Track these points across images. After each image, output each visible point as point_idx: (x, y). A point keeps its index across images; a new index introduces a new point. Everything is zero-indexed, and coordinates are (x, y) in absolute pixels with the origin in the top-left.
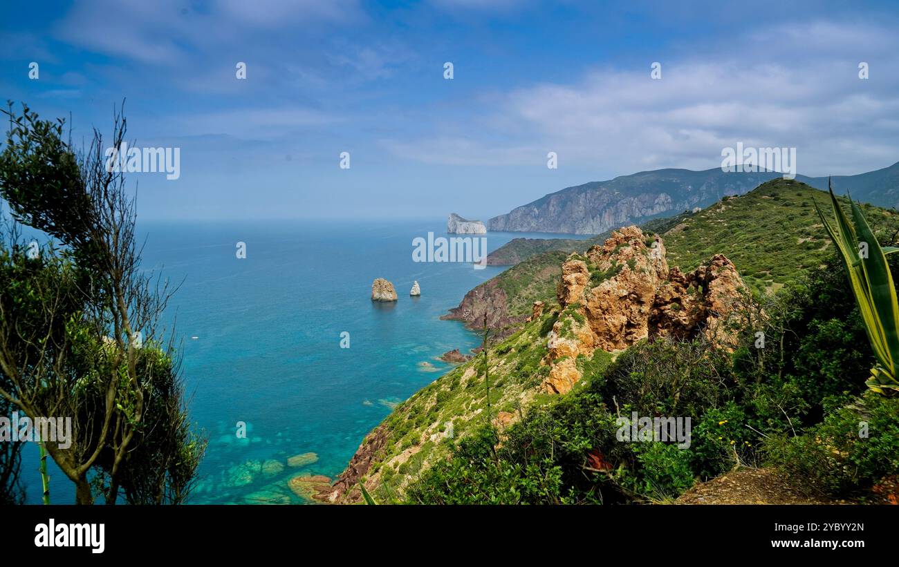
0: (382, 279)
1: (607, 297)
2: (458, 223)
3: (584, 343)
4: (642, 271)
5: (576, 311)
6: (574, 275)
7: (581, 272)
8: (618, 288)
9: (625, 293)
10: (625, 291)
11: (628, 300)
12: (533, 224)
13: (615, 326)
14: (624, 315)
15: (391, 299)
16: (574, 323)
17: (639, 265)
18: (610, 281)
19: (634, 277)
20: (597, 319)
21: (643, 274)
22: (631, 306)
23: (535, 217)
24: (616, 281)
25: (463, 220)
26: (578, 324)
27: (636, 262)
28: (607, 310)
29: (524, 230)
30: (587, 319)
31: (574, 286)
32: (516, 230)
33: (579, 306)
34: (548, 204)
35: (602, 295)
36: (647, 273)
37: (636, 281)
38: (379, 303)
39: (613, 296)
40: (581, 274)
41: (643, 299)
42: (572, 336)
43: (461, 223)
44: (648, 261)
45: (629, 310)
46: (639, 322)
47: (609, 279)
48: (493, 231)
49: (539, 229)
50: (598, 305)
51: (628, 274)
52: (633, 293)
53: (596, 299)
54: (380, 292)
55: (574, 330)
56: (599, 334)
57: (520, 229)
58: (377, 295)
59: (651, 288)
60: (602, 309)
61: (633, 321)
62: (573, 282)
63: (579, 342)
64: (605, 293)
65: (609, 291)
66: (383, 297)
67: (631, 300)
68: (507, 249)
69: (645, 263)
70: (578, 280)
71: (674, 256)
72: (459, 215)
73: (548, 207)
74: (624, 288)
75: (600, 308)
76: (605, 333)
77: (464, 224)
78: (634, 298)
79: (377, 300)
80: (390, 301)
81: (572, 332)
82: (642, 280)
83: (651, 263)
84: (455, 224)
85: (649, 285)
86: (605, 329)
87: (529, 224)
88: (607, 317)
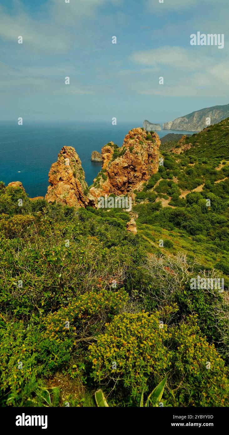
0: (96, 151)
1: (117, 166)
2: (148, 125)
3: (104, 190)
4: (137, 153)
5: (104, 173)
6: (106, 154)
7: (109, 152)
8: (123, 162)
9: (126, 165)
10: (126, 164)
11: (129, 169)
12: (185, 127)
13: (120, 183)
14: (126, 177)
15: (100, 161)
16: (102, 180)
17: (135, 150)
18: (120, 158)
19: (131, 156)
20: (113, 178)
21: (137, 155)
22: (131, 172)
23: (186, 123)
24: (123, 158)
25: (150, 124)
26: (103, 180)
27: (134, 148)
28: (117, 174)
29: (180, 129)
30: (108, 177)
31: (106, 160)
32: (176, 129)
33: (106, 171)
34: (193, 117)
35: (115, 166)
36: (139, 155)
37: (133, 159)
38: (94, 162)
39: (120, 166)
40: (109, 154)
41: (136, 169)
42: (99, 187)
43: (149, 125)
44: (142, 147)
45: (130, 174)
46: (134, 181)
47: (119, 157)
48: (165, 129)
49: (187, 129)
50: (112, 171)
51: (128, 155)
52: (131, 165)
53: (112, 168)
54: (95, 158)
55: (100, 183)
56: (114, 186)
57: (178, 129)
58: (93, 159)
59: (140, 163)
60: (114, 173)
61: (130, 180)
62: (106, 157)
63: (102, 190)
64: (116, 165)
65: (118, 164)
66: (96, 160)
67: (130, 169)
68: (164, 139)
69: (139, 149)
70: (108, 156)
71: (198, 145)
72: (149, 121)
73: (193, 118)
74: (126, 162)
75: (114, 172)
76: (116, 186)
77: (151, 126)
78: (132, 168)
79: (93, 161)
80: (99, 162)
81: (99, 184)
82: (136, 158)
83: (144, 149)
84: (146, 125)
85: (139, 161)
86: (116, 184)
87: (183, 126)
88: (117, 177)
